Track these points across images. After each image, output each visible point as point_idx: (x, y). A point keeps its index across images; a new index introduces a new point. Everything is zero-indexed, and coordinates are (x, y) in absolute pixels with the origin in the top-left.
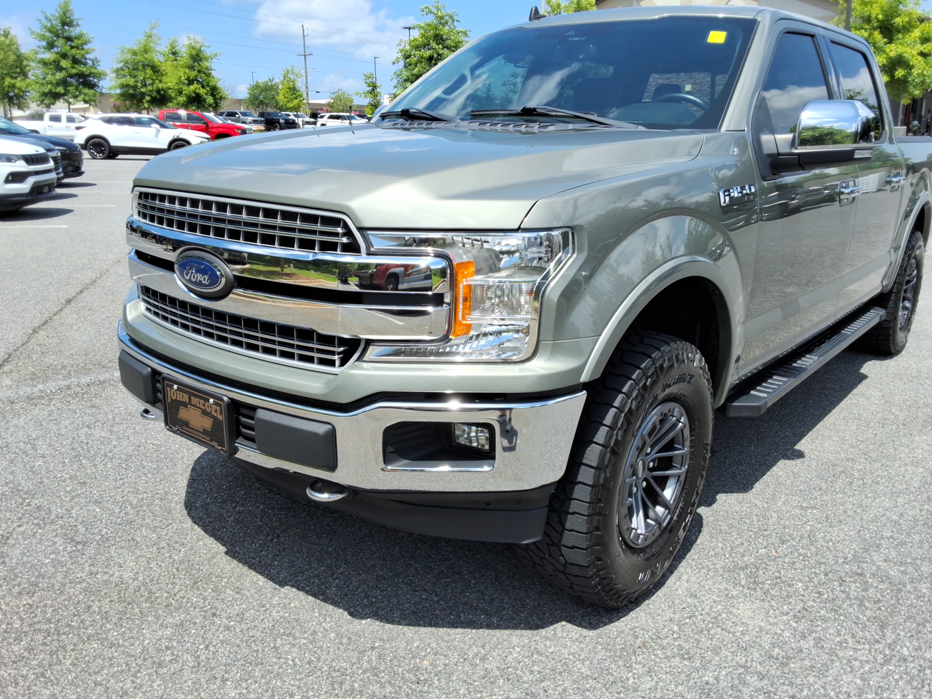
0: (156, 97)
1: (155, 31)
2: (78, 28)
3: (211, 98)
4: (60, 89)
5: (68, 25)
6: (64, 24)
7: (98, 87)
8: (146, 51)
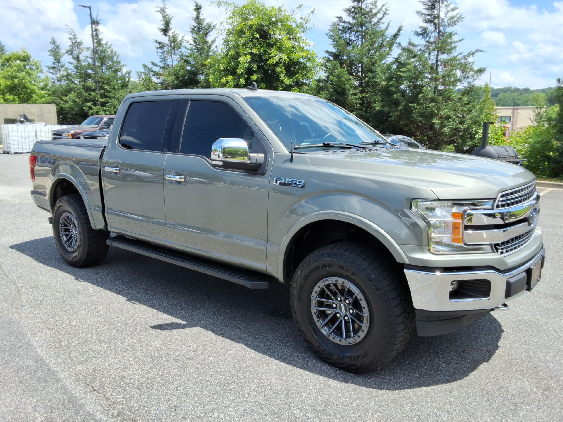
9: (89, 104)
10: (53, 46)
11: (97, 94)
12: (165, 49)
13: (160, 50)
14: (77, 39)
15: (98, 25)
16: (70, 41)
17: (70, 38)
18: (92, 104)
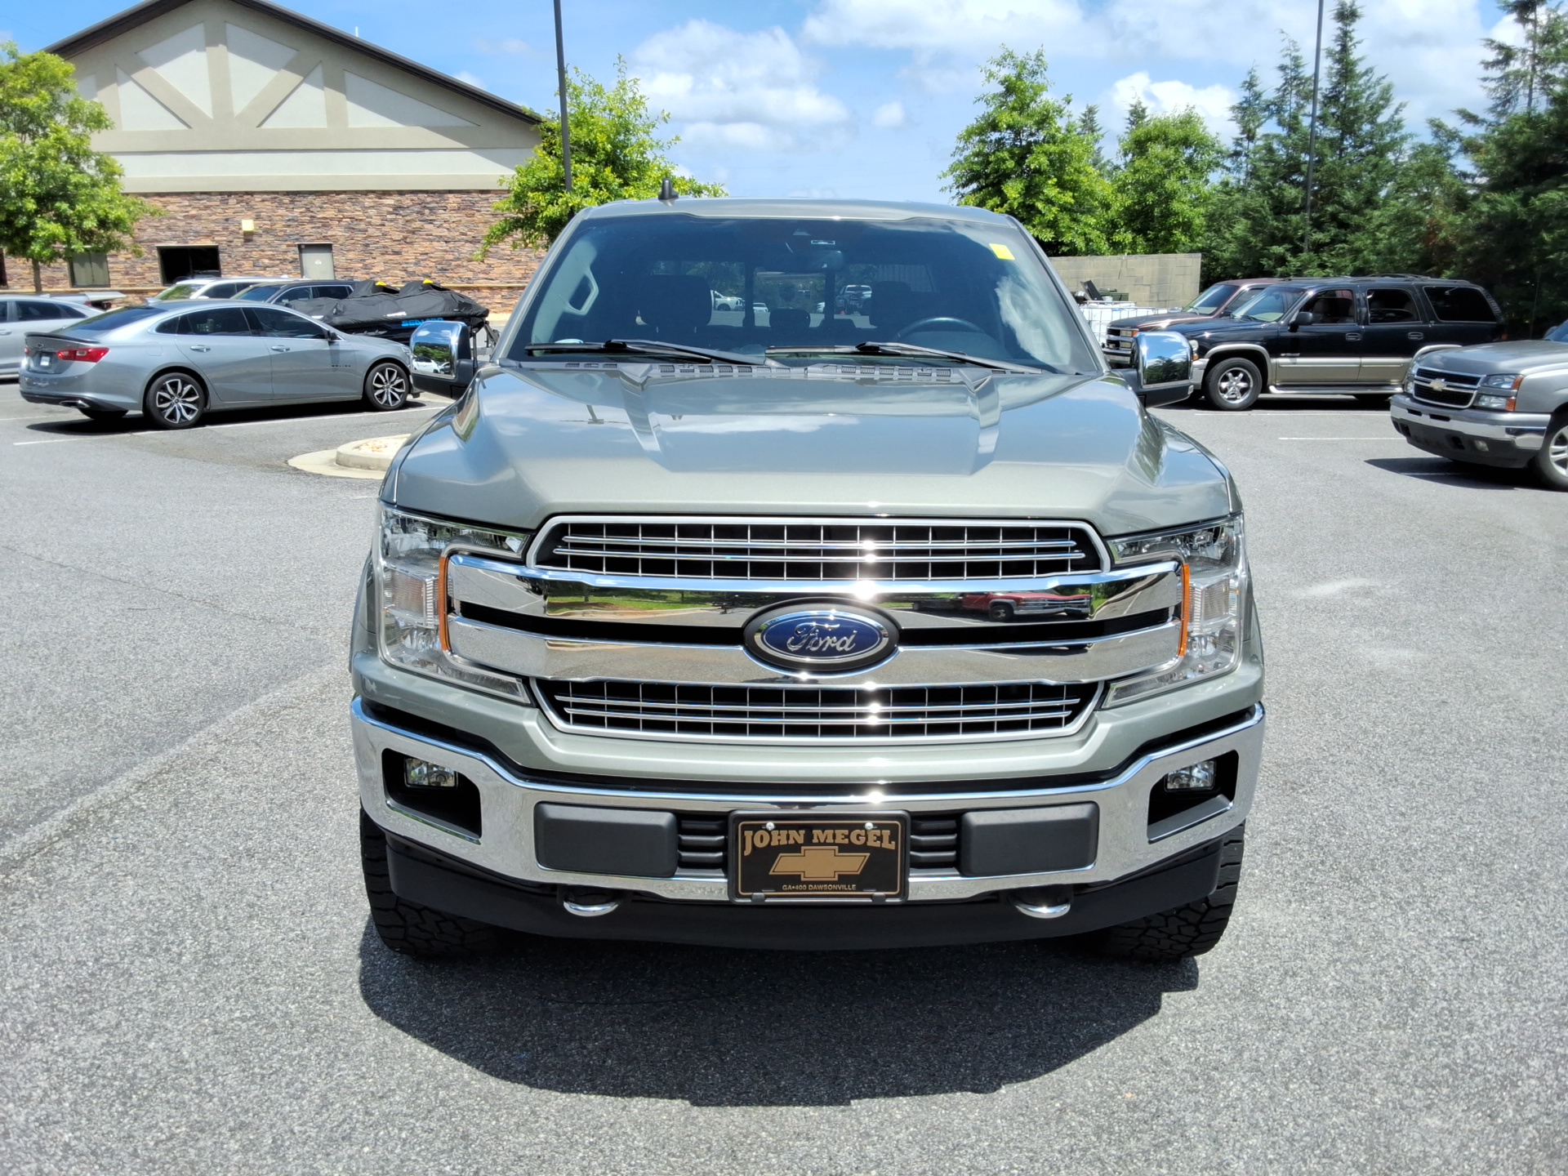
9: (1278, 249)
10: (1247, 94)
11: (1304, 220)
12: (1515, 65)
13: (1496, 73)
14: (1300, 70)
15: (1354, 21)
16: (1281, 73)
17: (1283, 68)
18: (1287, 250)
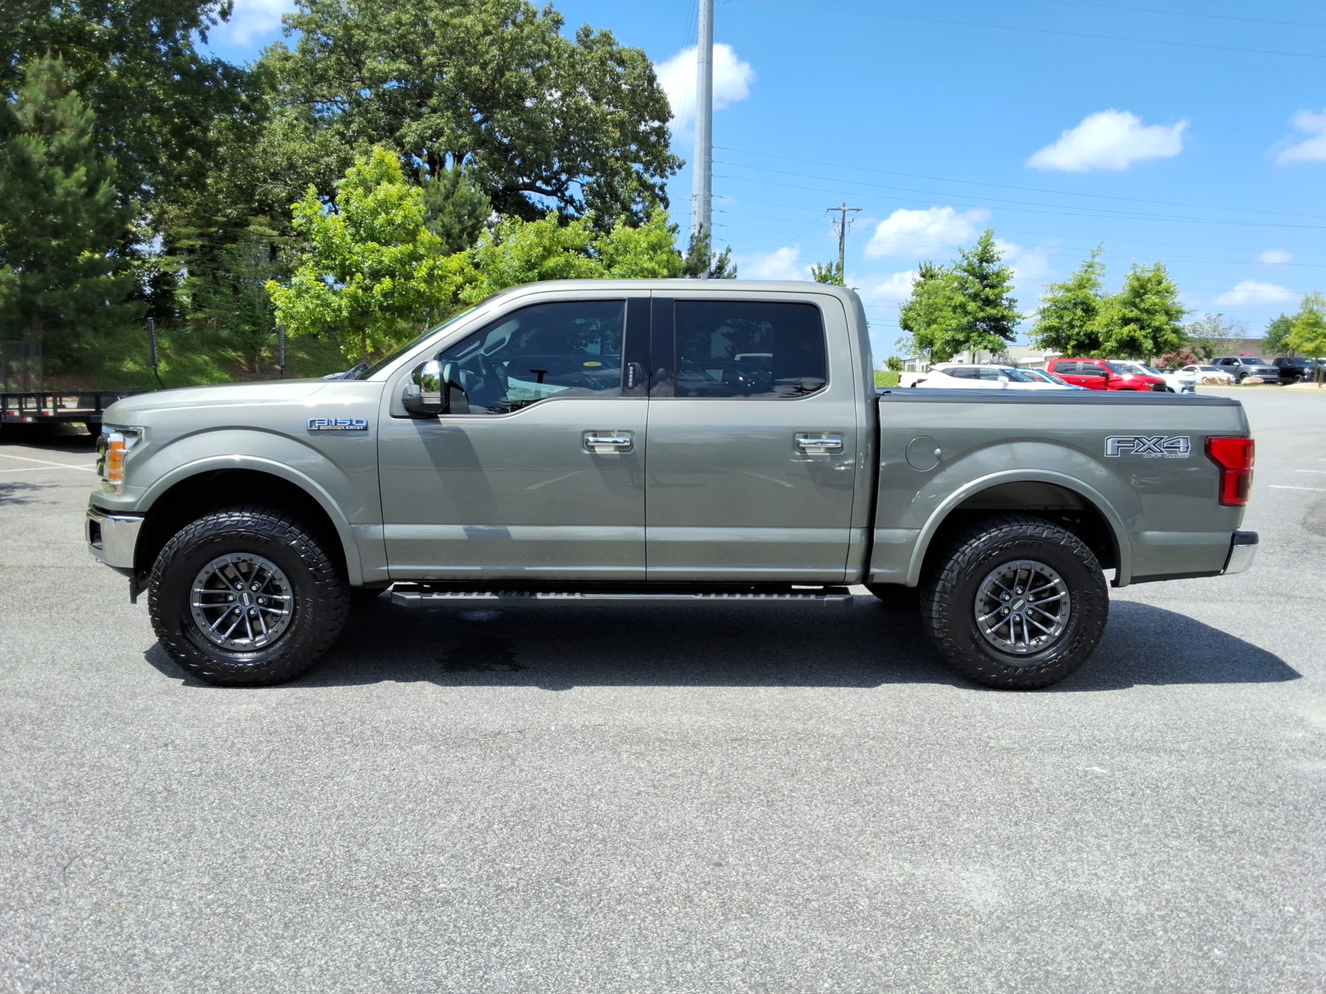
0: (1084, 342)
1: (1097, 260)
2: (997, 263)
3: (1151, 342)
4: (961, 337)
5: (987, 261)
6: (981, 261)
7: (1012, 332)
8: (1081, 286)
